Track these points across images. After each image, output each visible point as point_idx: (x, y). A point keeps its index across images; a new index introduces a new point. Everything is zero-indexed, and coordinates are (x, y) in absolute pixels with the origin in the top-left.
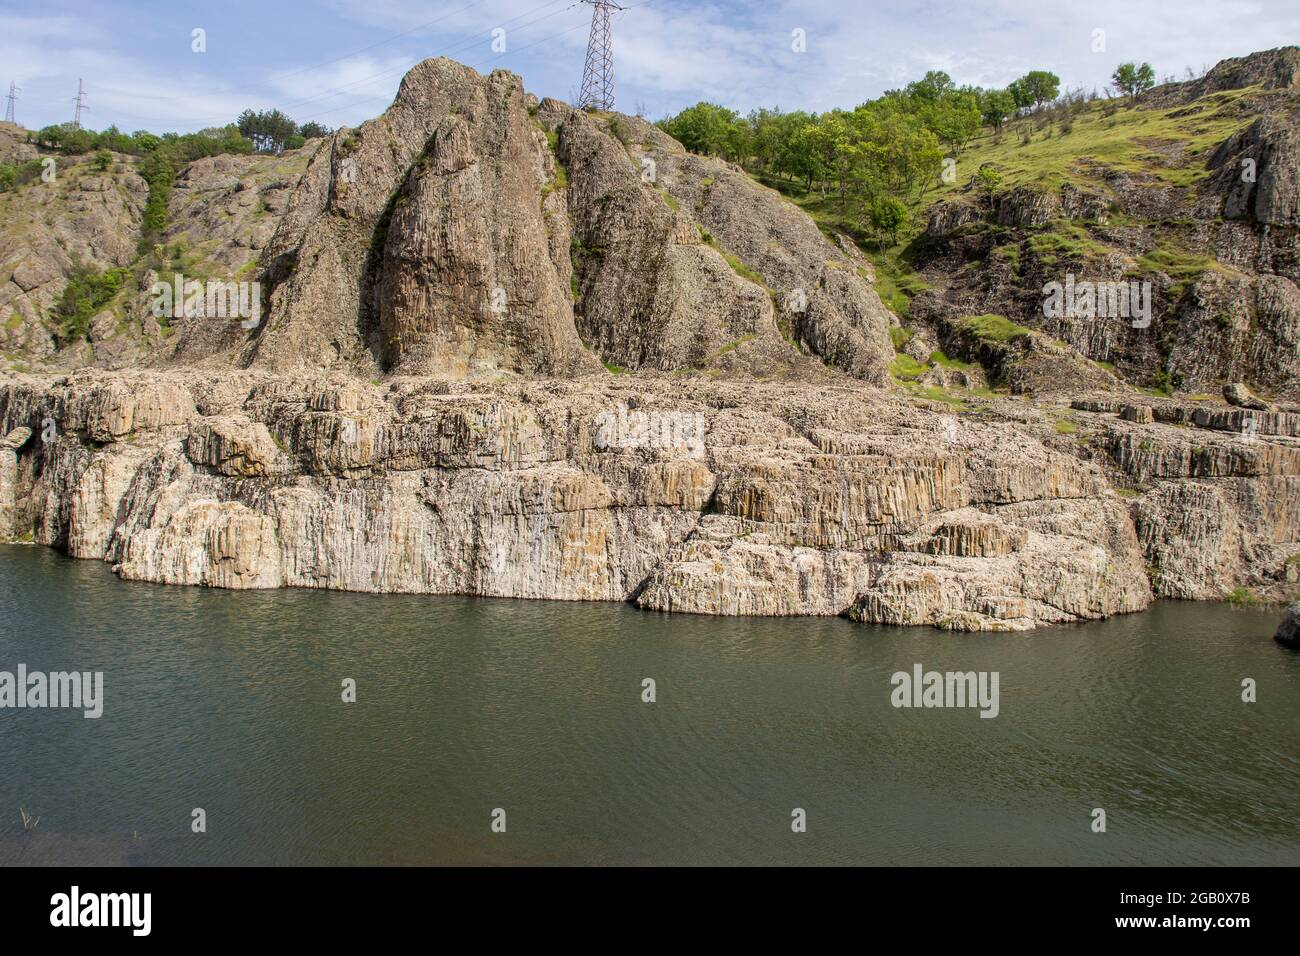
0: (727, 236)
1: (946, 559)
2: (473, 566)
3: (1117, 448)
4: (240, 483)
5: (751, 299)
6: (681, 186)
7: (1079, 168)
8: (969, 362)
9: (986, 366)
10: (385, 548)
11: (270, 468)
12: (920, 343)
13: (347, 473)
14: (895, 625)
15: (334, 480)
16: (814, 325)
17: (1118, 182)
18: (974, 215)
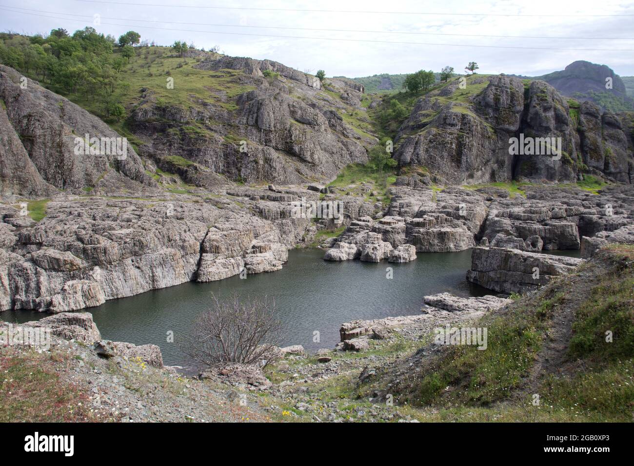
0: (78, 129)
1: (259, 254)
2: (153, 281)
3: (262, 212)
4: (72, 273)
5: (101, 157)
6: (49, 106)
7: (192, 99)
8: (173, 174)
9: (180, 175)
10: (130, 282)
11: (81, 266)
12: (151, 166)
13: (113, 263)
14: (257, 273)
15: (109, 266)
16: (124, 166)
17: (208, 107)
18: (154, 114)
